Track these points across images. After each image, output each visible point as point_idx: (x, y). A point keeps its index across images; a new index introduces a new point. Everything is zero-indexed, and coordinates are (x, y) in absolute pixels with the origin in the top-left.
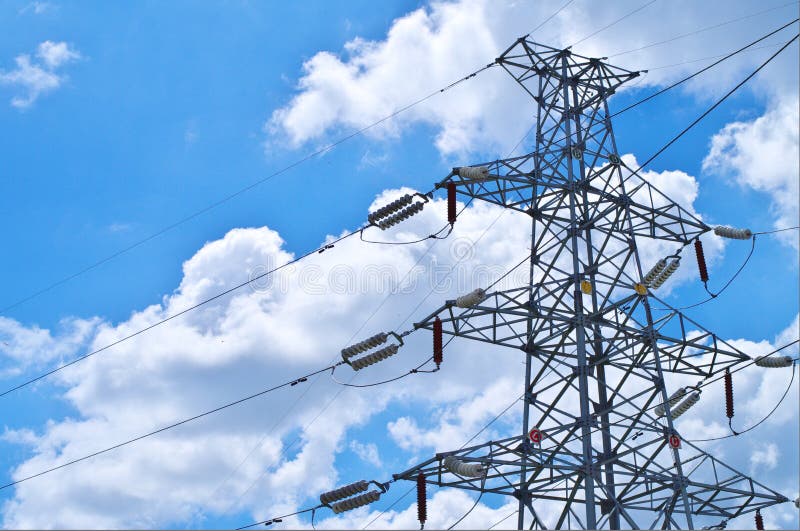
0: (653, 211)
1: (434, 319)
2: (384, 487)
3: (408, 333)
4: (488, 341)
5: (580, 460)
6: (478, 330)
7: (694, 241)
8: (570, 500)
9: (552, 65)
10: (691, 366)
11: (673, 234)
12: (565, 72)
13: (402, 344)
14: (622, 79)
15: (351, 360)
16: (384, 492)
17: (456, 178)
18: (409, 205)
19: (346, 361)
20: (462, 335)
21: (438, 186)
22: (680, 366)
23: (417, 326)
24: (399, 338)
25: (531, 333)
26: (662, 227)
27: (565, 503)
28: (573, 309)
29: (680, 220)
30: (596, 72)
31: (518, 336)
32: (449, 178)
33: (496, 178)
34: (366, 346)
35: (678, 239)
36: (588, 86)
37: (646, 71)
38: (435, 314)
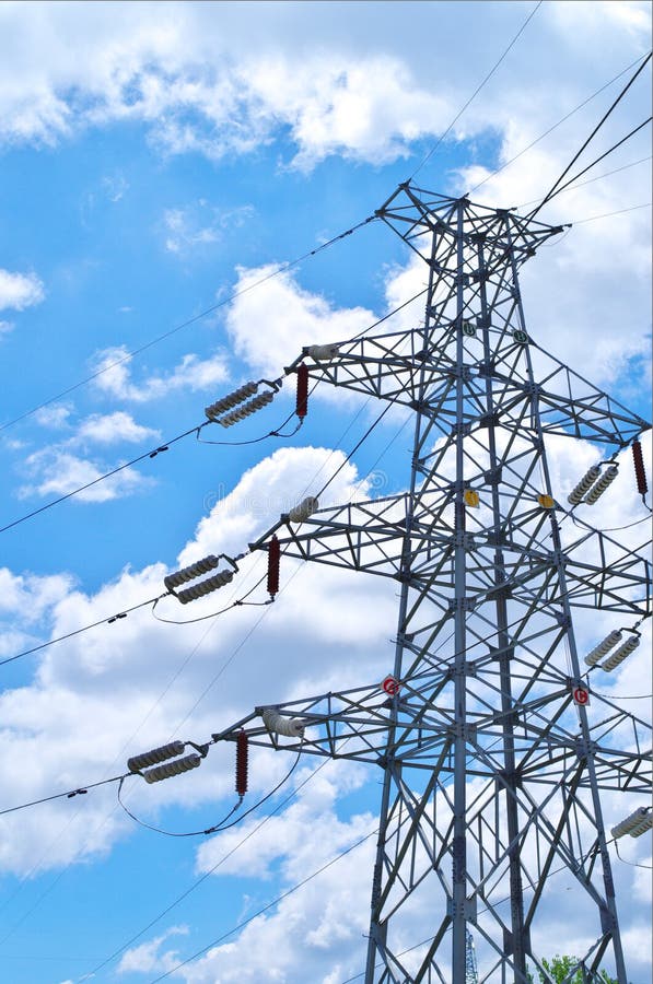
0: (572, 403)
1: (269, 539)
2: (204, 750)
3: (242, 556)
4: (350, 567)
5: (449, 718)
6: (335, 552)
7: (632, 442)
8: (438, 769)
9: (446, 220)
10: (623, 602)
11: (604, 432)
12: (461, 227)
13: (237, 570)
14: (538, 236)
15: (177, 590)
16: (204, 756)
17: (308, 361)
18: (254, 396)
19: (171, 592)
20: (313, 558)
21: (288, 371)
22: (607, 600)
23: (253, 547)
24: (233, 562)
25: (407, 556)
26: (588, 423)
27: (432, 772)
28: (453, 527)
29: (608, 415)
30: (504, 227)
31: (390, 560)
32: (300, 359)
33: (362, 360)
34: (193, 573)
35: (612, 439)
36: (495, 245)
37: (570, 226)
38: (271, 532)
